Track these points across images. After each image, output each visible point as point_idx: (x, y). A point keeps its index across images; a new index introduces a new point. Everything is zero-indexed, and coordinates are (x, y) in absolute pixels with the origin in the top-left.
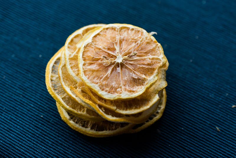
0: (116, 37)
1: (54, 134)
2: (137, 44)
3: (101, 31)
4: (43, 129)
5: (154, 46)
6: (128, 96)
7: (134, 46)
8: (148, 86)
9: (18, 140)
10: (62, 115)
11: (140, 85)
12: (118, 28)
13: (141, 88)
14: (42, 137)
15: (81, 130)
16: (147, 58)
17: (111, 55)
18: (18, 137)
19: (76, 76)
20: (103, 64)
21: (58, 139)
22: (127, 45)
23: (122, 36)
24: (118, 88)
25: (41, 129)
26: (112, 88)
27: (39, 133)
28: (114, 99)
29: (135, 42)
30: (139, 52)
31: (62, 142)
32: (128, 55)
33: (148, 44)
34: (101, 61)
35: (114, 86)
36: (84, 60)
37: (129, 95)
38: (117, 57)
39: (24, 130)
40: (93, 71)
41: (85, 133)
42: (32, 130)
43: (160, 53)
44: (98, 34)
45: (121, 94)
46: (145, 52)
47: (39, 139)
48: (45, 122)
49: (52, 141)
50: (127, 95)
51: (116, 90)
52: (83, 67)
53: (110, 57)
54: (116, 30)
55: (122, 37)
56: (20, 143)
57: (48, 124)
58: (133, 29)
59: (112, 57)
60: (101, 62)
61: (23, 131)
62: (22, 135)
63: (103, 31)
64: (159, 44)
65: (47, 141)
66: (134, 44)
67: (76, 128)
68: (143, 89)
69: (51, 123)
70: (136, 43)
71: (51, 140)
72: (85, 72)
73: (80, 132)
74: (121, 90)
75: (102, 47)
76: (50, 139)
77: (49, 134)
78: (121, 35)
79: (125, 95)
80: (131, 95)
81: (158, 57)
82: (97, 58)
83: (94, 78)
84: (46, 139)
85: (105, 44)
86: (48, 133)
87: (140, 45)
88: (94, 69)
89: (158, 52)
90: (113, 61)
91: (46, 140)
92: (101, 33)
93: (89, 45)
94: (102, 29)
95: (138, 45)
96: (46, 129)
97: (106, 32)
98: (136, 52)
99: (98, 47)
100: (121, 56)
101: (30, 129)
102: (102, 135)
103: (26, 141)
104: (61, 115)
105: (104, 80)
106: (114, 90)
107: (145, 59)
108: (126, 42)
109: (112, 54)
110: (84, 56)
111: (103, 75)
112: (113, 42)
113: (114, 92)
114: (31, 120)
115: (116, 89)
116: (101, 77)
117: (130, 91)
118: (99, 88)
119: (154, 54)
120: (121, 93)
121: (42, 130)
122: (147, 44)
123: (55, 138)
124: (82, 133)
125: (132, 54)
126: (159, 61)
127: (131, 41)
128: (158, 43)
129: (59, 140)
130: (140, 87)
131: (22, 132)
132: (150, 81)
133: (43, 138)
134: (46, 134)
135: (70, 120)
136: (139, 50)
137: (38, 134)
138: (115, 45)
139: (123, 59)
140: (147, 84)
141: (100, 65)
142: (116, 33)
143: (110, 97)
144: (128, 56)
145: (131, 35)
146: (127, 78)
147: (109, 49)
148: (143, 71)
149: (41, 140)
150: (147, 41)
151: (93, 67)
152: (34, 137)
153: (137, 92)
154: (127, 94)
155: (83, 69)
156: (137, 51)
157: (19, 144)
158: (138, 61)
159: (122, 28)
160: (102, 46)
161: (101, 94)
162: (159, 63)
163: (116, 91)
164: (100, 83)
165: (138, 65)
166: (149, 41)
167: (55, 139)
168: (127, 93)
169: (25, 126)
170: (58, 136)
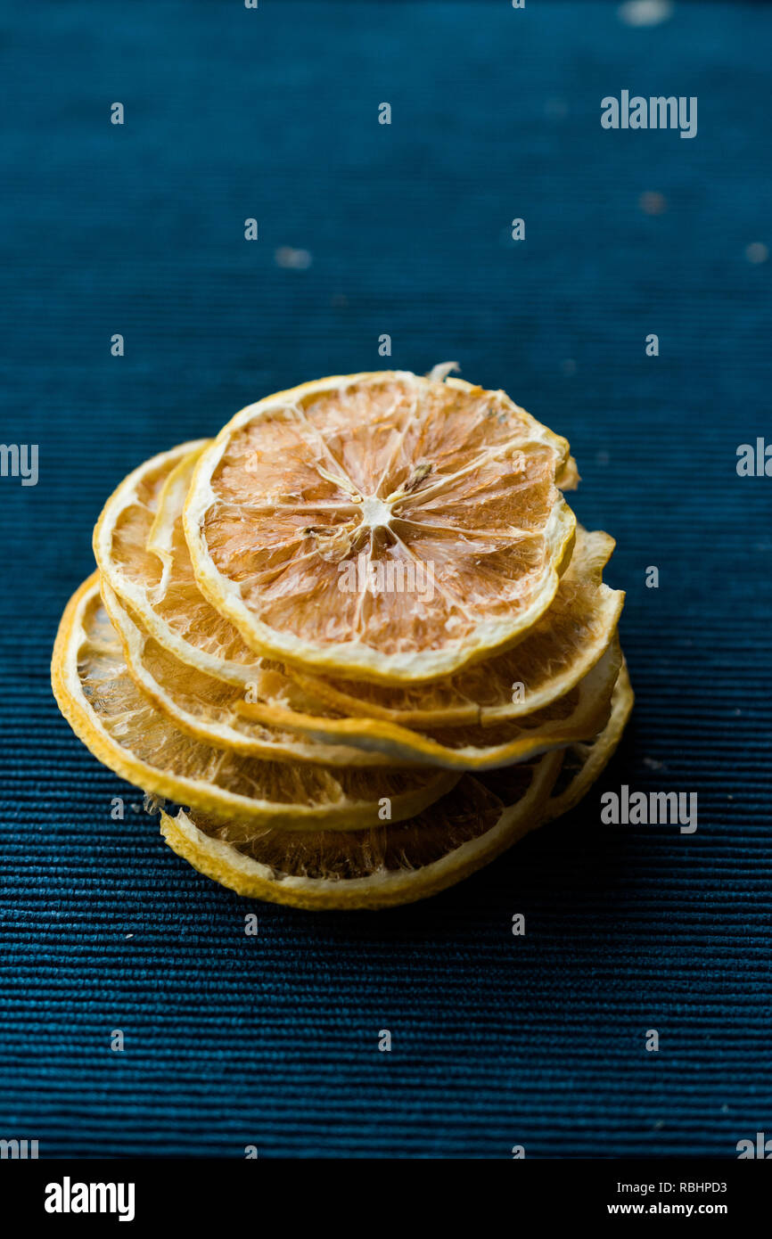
0: (309, 442)
1: (232, 980)
2: (411, 431)
3: (229, 447)
4: (169, 983)
5: (482, 409)
6: (506, 629)
7: (405, 443)
8: (557, 558)
9: (87, 1079)
10: (229, 878)
11: (524, 571)
12: (292, 405)
13: (538, 579)
14: (184, 1019)
15: (349, 895)
16: (486, 464)
17: (334, 515)
18: (77, 1067)
19: (228, 662)
20: (322, 561)
21: (262, 993)
22: (368, 453)
23: (326, 431)
24: (445, 621)
25: (158, 989)
26: (419, 627)
27: (160, 1007)
28: (457, 665)
29: (399, 427)
30: (435, 455)
31: (284, 994)
32: (402, 486)
33: (452, 416)
34: (306, 552)
35: (423, 618)
36: (233, 577)
37: (508, 623)
38: (363, 510)
39: (88, 1028)
40: (301, 601)
41: (375, 903)
42: (123, 1012)
43: (525, 423)
44: (224, 463)
45: (473, 636)
46: (459, 446)
47: (179, 1030)
48: (159, 955)
49: (241, 1009)
50: (502, 627)
51: (442, 628)
52: (246, 606)
53: (334, 524)
54: (289, 420)
55: (330, 432)
56: (106, 1086)
57: (176, 957)
58: (353, 390)
59: (338, 521)
60: (309, 555)
61: (84, 1034)
62: (87, 1050)
63: (236, 442)
64: (500, 395)
65: (219, 1021)
66: (397, 439)
67: (325, 899)
68: (546, 581)
69: (191, 945)
70: (405, 429)
71: (233, 1009)
72: (265, 619)
73: (348, 906)
74: (466, 620)
75: (277, 500)
76: (226, 1009)
77: (211, 991)
78: (320, 428)
79: (493, 632)
80: (518, 620)
81: (530, 440)
82: (285, 548)
83: (320, 626)
84: (205, 1015)
85: (280, 484)
86: (202, 991)
87: (423, 434)
88: (297, 591)
89: (512, 423)
90: (357, 532)
91: (211, 1020)
92: (233, 453)
93: (215, 513)
94: (229, 437)
95: (417, 433)
96: (183, 978)
97: (248, 443)
98: (422, 461)
99: (258, 506)
100: (374, 498)
101: (111, 1011)
102: (448, 875)
103: (125, 1068)
104: (223, 881)
105: (368, 614)
106: (431, 634)
107: (479, 468)
108: (358, 444)
109: (333, 510)
110: (222, 566)
111: (349, 601)
112: (310, 465)
113: (437, 639)
114: (89, 977)
115: (440, 626)
116: (344, 608)
117: (503, 608)
118: (369, 652)
119: (499, 437)
120: (470, 631)
121: (166, 989)
122: (447, 417)
123: (246, 992)
124: (360, 905)
125: (413, 476)
126: (540, 453)
127: (377, 431)
128: (491, 394)
129: (269, 992)
130: (528, 577)
131: (84, 1039)
132: (555, 539)
133: (191, 1019)
134: (193, 997)
135: (278, 878)
136: (432, 447)
137: (161, 1014)
138: (321, 470)
139: (391, 506)
140: (548, 555)
141: (312, 567)
142: (296, 428)
143: (436, 667)
144: (406, 488)
145: (363, 412)
146: (453, 568)
147: (307, 496)
148: (503, 517)
149: (186, 1030)
150: (439, 404)
151: (290, 587)
152: (149, 1036)
153: (528, 599)
154: (499, 623)
155: (251, 609)
156: (425, 455)
157: (98, 1091)
158: (456, 487)
159: (307, 403)
160: (273, 497)
161: (393, 670)
162: (545, 459)
163: (442, 635)
164: (359, 629)
165: (468, 503)
166: (450, 401)
167: (251, 997)
168: (491, 618)
169: (77, 1011)
170: (254, 980)
